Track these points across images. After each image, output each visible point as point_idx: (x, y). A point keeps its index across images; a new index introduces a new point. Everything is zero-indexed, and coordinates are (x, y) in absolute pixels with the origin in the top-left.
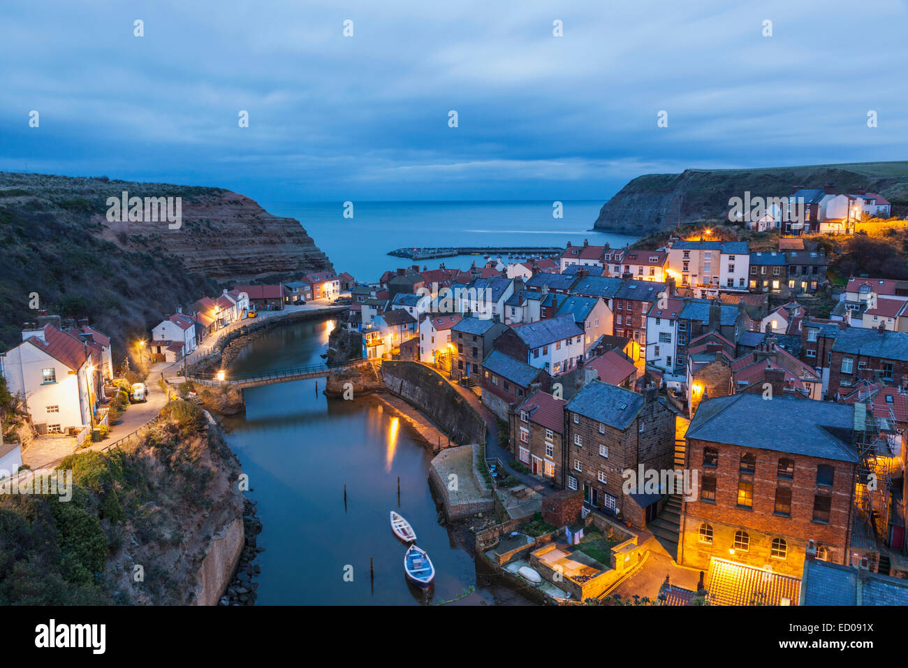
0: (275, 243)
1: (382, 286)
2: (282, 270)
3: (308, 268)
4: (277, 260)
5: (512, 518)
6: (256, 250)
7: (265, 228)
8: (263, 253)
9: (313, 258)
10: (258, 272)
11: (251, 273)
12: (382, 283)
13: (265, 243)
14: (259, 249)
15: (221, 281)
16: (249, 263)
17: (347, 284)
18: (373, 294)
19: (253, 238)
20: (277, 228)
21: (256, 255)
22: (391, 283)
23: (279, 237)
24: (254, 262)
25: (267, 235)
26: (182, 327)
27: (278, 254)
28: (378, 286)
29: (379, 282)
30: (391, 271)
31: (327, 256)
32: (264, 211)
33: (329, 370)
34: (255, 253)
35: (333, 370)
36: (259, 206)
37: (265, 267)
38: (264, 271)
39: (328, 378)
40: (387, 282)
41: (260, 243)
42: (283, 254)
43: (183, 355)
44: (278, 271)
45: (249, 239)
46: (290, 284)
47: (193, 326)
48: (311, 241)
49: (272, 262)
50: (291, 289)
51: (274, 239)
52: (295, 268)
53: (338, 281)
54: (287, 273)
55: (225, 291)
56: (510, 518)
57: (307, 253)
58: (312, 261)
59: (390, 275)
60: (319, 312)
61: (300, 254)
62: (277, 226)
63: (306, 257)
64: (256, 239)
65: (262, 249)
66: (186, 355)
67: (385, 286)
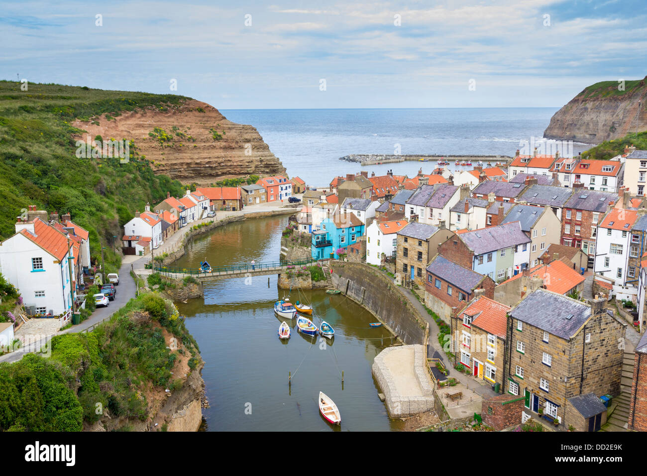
0: (234, 148)
1: (331, 191)
2: (240, 174)
3: (263, 172)
4: (235, 164)
5: (451, 417)
6: (216, 154)
7: (224, 133)
8: (223, 157)
9: (268, 163)
10: (218, 175)
11: (211, 176)
12: (332, 187)
13: (225, 148)
14: (219, 154)
15: (184, 183)
16: (209, 167)
17: (299, 188)
18: (324, 197)
19: (214, 144)
20: (236, 134)
21: (216, 160)
22: (340, 187)
23: (237, 142)
24: (214, 165)
25: (226, 141)
26: (150, 224)
27: (237, 159)
28: (328, 190)
29: (329, 186)
30: (341, 176)
31: (280, 161)
32: (224, 118)
33: (280, 268)
34: (216, 158)
35: (285, 267)
36: (220, 114)
37: (225, 171)
38: (223, 174)
39: (279, 275)
40: (337, 187)
41: (221, 148)
42: (241, 159)
43: (151, 249)
44: (235, 174)
45: (210, 144)
46: (247, 187)
47: (160, 223)
48: (266, 148)
49: (231, 166)
50: (247, 191)
51: (233, 145)
52: (251, 172)
53: (290, 185)
54: (244, 176)
55: (188, 192)
56: (449, 418)
57: (262, 158)
58: (267, 166)
59: (340, 180)
60: (273, 213)
61: (257, 159)
62: (236, 132)
63: (261, 161)
64: (217, 144)
65: (222, 153)
66: (153, 249)
67: (335, 191)
